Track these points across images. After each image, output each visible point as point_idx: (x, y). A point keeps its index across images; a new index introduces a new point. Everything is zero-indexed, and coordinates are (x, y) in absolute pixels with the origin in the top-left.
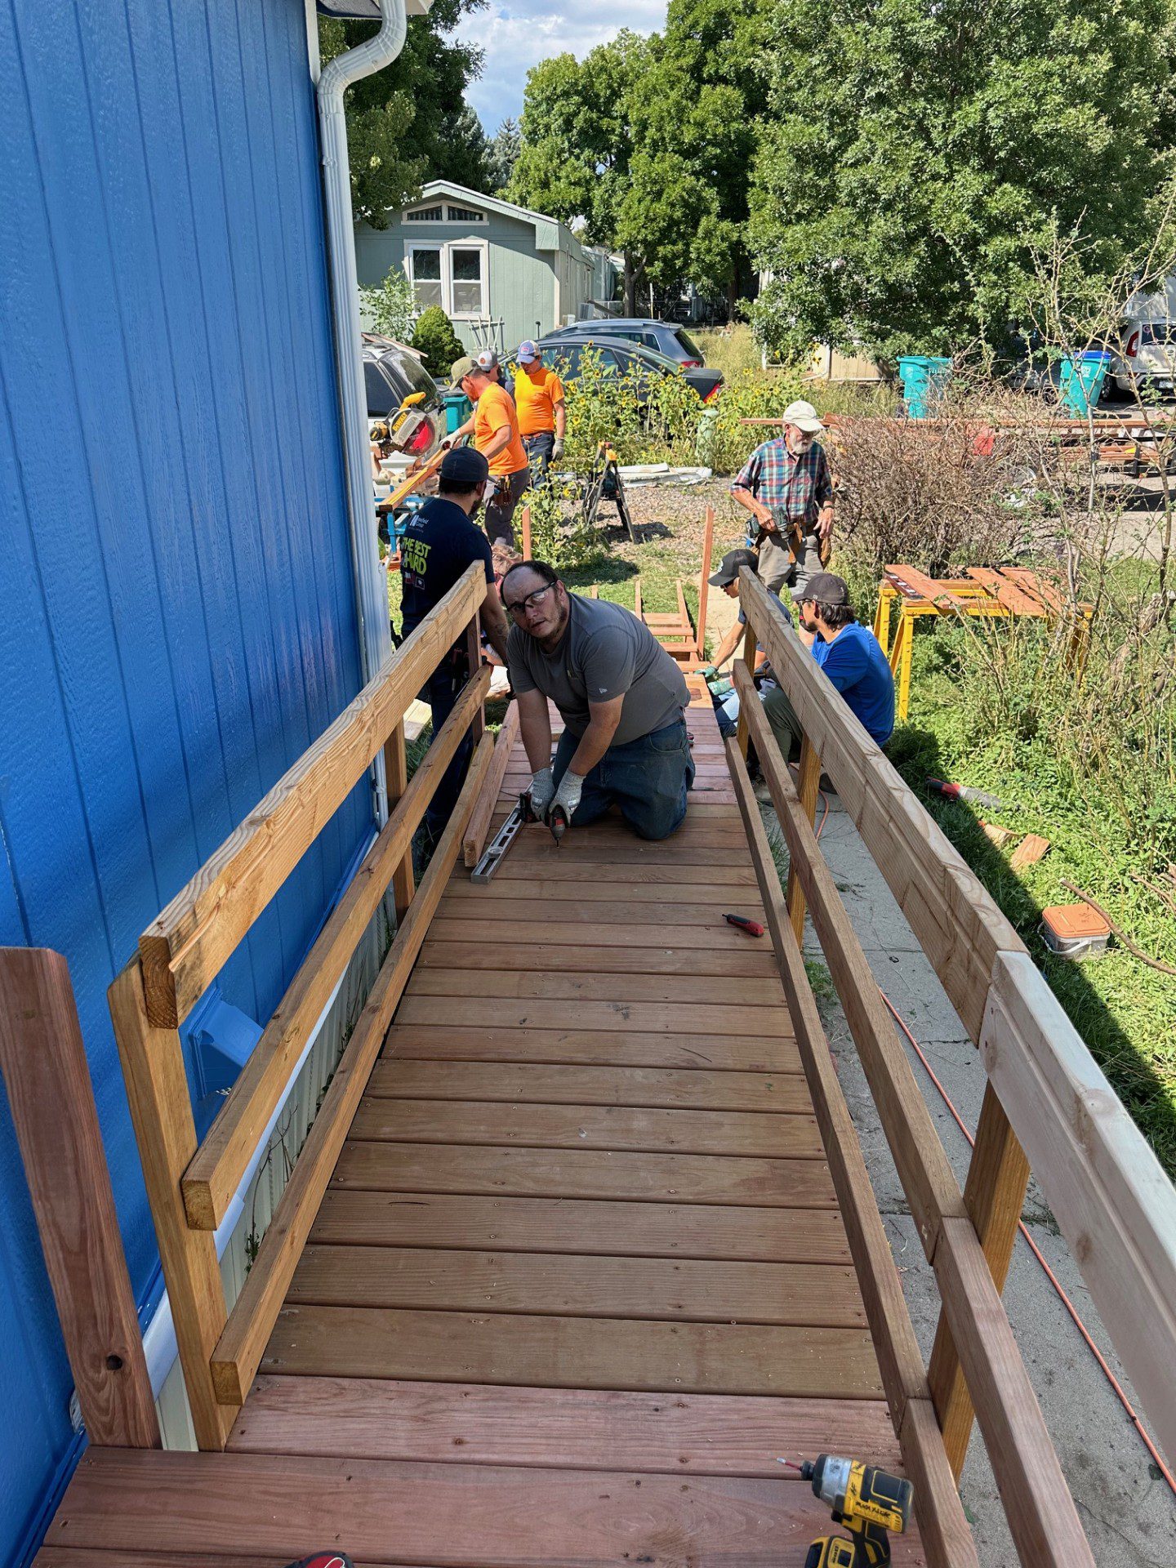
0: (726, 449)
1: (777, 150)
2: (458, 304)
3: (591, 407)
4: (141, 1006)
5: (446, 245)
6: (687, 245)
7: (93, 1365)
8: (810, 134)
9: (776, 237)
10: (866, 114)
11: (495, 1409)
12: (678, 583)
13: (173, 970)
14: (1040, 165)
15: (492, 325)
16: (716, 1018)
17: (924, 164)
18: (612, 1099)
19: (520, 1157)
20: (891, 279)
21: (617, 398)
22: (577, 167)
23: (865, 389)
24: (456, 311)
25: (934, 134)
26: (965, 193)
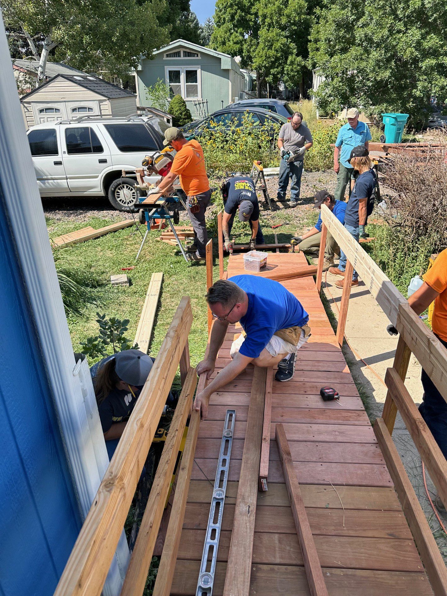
1: (327, 21)
2: (188, 94)
3: (248, 140)
5: (183, 68)
6: (283, 68)
8: (343, 14)
9: (326, 61)
15: (203, 103)
17: (394, 26)
20: (378, 79)
21: (260, 136)
22: (236, 36)
24: (187, 97)
25: (399, 12)
26: (413, 39)
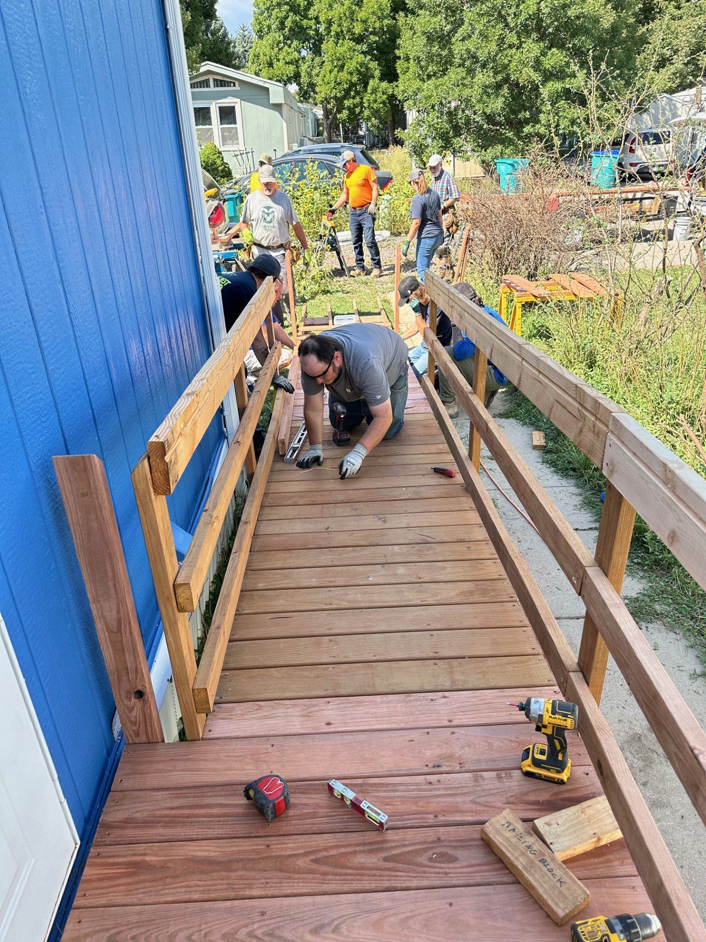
0: (398, 219)
1: (415, 33)
2: (224, 140)
3: (314, 197)
4: (150, 483)
5: (214, 103)
6: (362, 98)
7: (127, 697)
8: (434, 23)
9: (418, 88)
10: (467, 8)
11: (346, 707)
12: (378, 299)
13: (167, 461)
14: (573, 36)
15: (246, 153)
16: (435, 519)
17: (504, 38)
18: (384, 561)
19: (339, 591)
20: (488, 111)
21: (329, 191)
22: (290, 52)
23: (476, 181)
24: (223, 145)
25: (509, 19)
26: (529, 55)
